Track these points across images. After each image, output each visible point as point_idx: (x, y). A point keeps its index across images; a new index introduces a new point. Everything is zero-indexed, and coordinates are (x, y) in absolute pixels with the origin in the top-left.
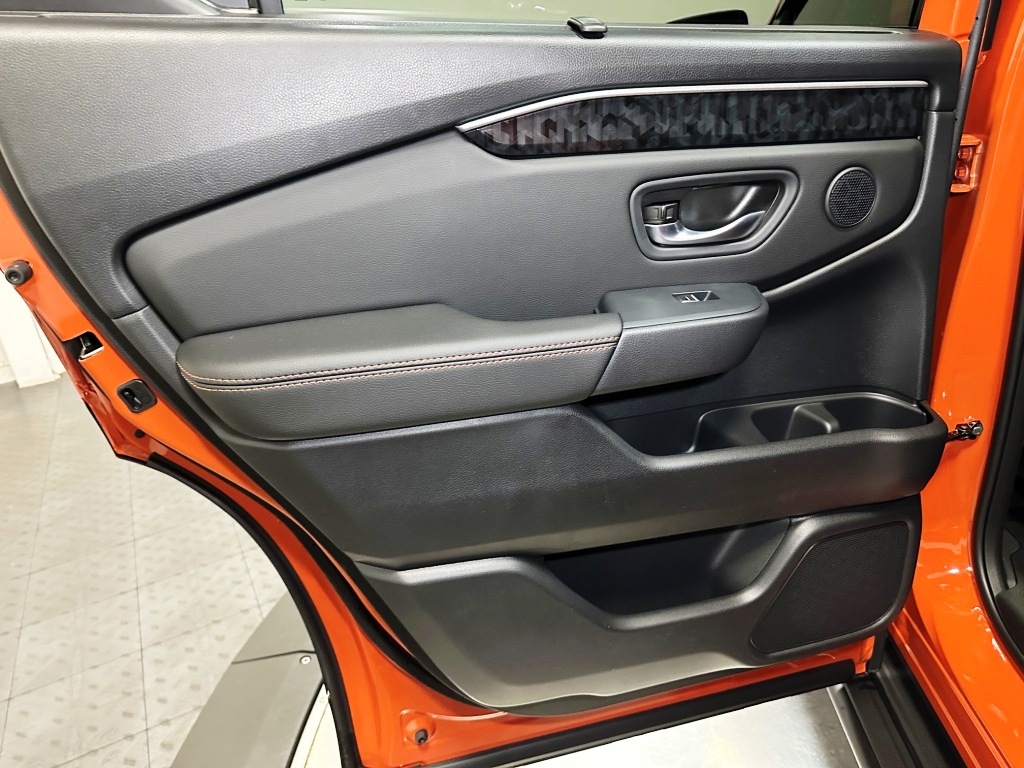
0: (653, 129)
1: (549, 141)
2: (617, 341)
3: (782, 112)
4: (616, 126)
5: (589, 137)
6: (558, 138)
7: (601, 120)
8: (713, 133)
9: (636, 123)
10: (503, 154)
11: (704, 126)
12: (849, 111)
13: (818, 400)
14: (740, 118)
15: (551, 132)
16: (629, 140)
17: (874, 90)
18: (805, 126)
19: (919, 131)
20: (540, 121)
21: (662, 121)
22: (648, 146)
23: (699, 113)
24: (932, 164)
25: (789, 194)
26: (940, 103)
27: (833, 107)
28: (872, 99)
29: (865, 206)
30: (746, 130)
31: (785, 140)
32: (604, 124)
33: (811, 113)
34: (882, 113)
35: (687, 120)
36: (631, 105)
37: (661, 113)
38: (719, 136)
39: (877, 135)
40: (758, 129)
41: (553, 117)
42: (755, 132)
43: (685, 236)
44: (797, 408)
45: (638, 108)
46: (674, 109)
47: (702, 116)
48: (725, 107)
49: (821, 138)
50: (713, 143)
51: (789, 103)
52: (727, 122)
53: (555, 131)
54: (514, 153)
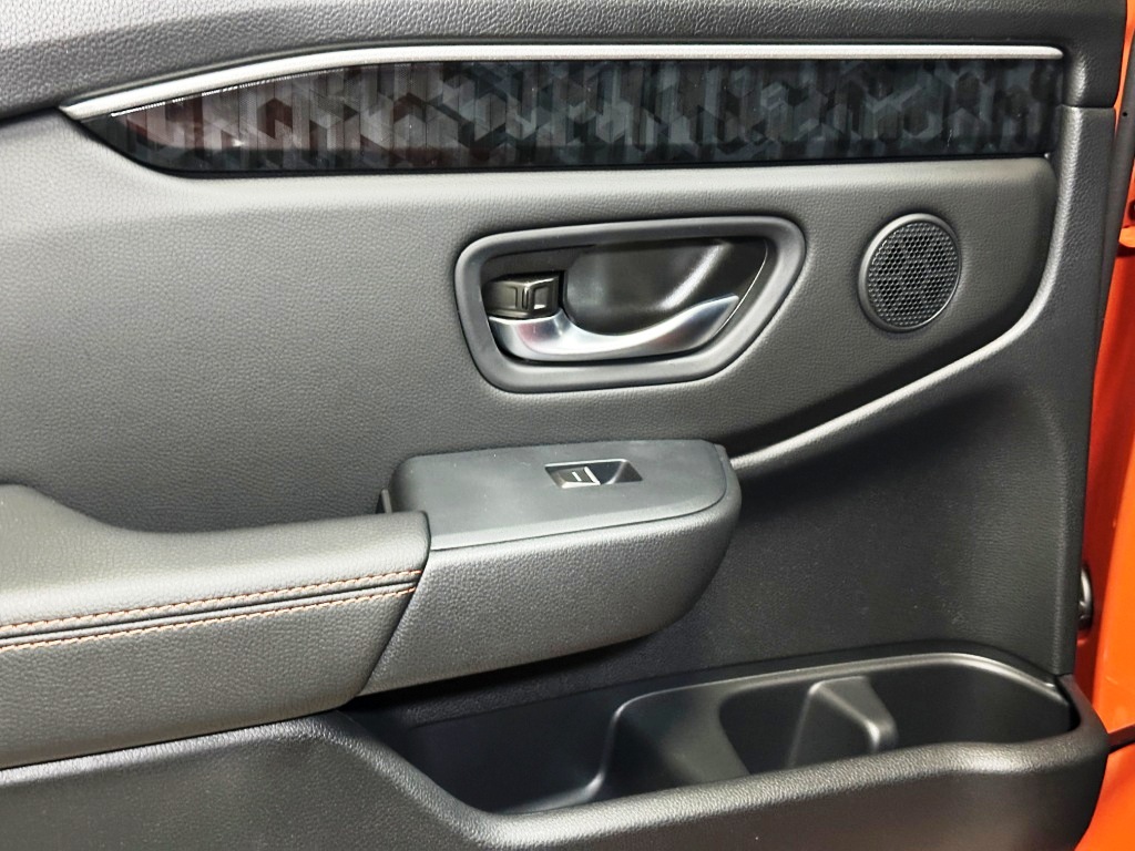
0: (502, 129)
1: (274, 145)
2: (416, 580)
3: (771, 101)
4: (424, 118)
5: (364, 140)
6: (295, 140)
7: (390, 106)
8: (629, 141)
9: (466, 113)
10: (171, 166)
11: (610, 126)
12: (905, 104)
13: (855, 671)
14: (683, 110)
15: (280, 126)
16: (451, 150)
17: (955, 64)
18: (817, 131)
19: (1045, 145)
20: (253, 104)
21: (522, 114)
22: (492, 162)
23: (599, 98)
24: (1072, 210)
25: (785, 266)
26: (1086, 92)
27: (873, 93)
28: (953, 80)
29: (939, 291)
30: (698, 135)
31: (777, 156)
32: (397, 115)
33: (830, 106)
34: (971, 105)
35: (574, 112)
36: (455, 79)
37: (520, 98)
38: (640, 147)
39: (964, 149)
40: (721, 134)
41: (284, 96)
42: (715, 140)
43: (575, 341)
44: (814, 689)
45: (470, 84)
46: (546, 90)
47: (606, 105)
48: (654, 91)
49: (850, 154)
50: (629, 159)
51: (785, 84)
52: (658, 120)
53: (289, 122)
54: (196, 165)
